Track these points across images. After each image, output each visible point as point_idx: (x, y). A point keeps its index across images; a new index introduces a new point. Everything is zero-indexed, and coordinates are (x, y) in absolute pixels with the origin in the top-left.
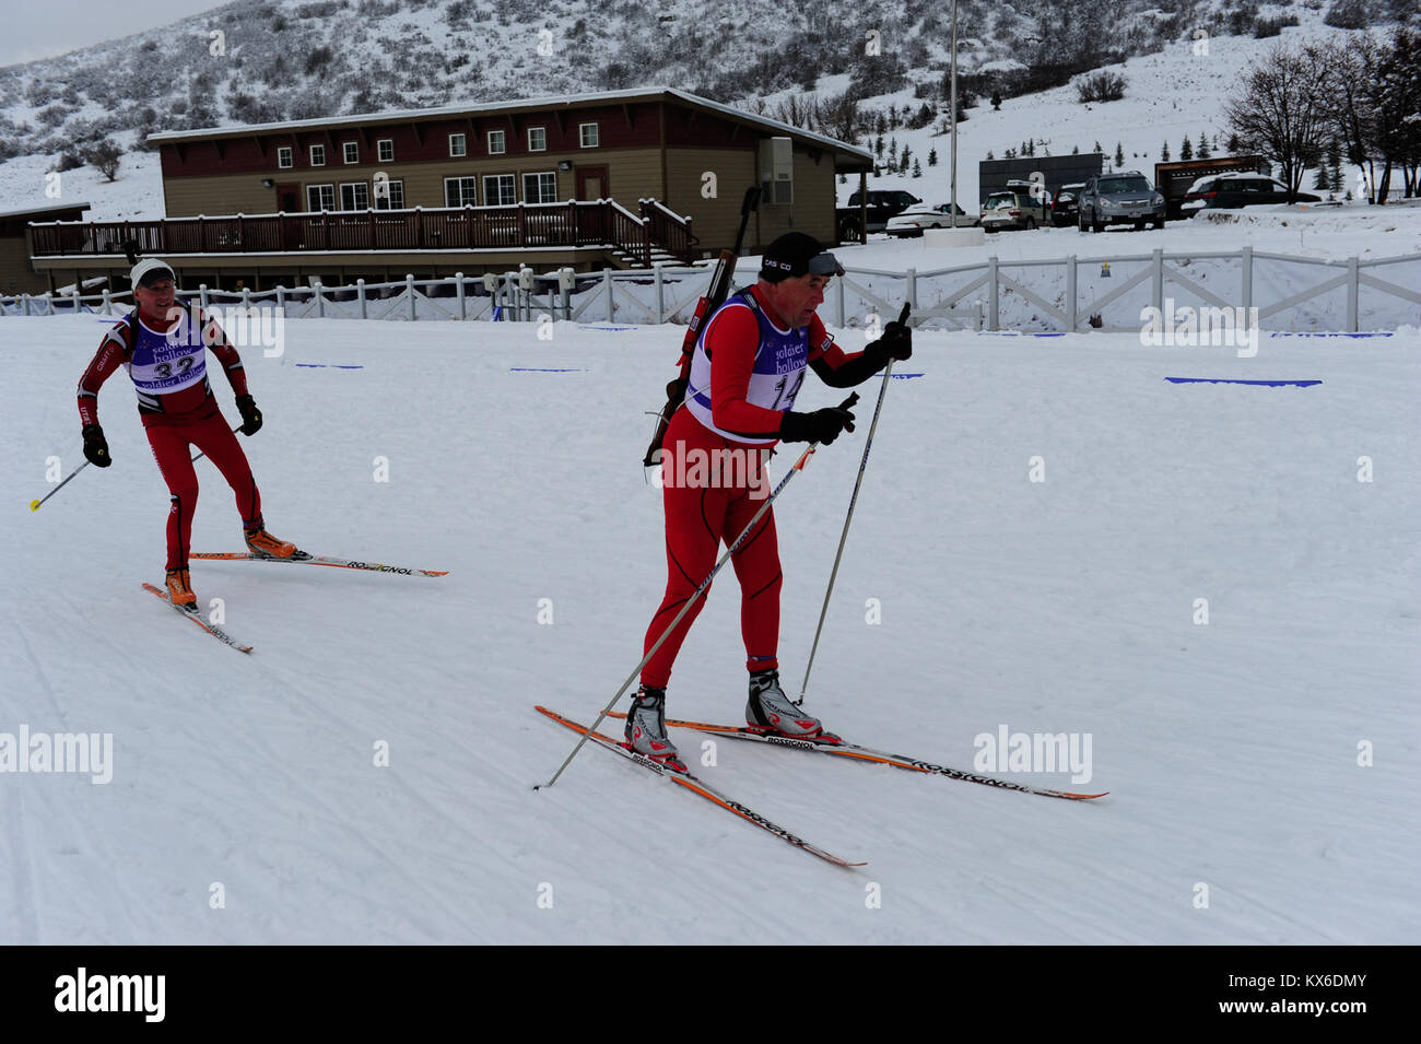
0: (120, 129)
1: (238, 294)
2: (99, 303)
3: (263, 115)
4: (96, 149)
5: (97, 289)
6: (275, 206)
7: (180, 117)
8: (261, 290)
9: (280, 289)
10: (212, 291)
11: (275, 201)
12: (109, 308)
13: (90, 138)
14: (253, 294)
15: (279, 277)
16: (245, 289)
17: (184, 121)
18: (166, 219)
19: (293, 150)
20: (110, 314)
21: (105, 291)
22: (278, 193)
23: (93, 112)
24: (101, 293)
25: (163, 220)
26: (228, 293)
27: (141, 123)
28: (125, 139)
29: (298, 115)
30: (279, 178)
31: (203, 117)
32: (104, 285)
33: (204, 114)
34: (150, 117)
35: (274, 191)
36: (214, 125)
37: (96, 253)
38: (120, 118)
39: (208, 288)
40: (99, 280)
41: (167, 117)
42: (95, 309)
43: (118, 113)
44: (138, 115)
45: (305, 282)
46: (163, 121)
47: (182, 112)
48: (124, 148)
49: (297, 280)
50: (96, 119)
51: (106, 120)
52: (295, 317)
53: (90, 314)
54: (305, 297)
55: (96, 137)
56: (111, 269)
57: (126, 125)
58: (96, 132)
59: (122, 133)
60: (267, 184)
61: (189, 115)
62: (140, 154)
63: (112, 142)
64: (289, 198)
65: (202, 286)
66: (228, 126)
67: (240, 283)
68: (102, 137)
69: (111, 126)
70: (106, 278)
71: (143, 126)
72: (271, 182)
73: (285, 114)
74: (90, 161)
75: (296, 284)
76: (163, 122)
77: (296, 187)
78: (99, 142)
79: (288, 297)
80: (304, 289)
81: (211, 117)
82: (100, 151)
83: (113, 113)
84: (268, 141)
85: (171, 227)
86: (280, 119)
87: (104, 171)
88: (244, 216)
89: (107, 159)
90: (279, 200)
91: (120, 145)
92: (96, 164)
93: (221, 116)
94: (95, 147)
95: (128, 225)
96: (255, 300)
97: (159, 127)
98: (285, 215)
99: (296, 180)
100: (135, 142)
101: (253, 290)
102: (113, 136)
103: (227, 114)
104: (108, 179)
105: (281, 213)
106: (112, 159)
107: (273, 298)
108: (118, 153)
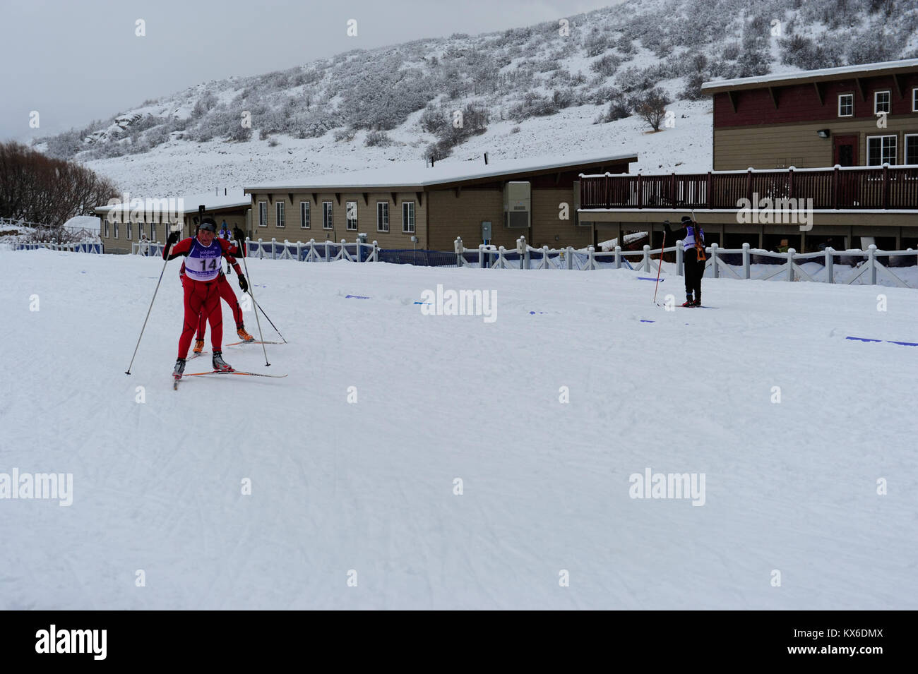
0: (670, 77)
1: (782, 255)
2: (638, 259)
3: (818, 59)
4: (644, 98)
5: (638, 245)
6: (830, 159)
7: (731, 63)
8: (806, 252)
9: (829, 252)
10: (756, 251)
11: (830, 153)
12: (648, 265)
13: (639, 87)
14: (799, 256)
15: (829, 237)
16: (791, 250)
17: (734, 67)
18: (713, 172)
19: (855, 97)
20: (648, 271)
21: (646, 247)
22: (834, 143)
23: (645, 60)
24: (642, 249)
25: (710, 173)
26: (772, 254)
27: (691, 70)
28: (673, 87)
29: (857, 59)
30: (837, 128)
31: (755, 63)
32: (644, 241)
33: (756, 59)
34: (700, 63)
35: (830, 142)
36: (766, 72)
37: (640, 206)
38: (671, 66)
39: (751, 247)
40: (639, 235)
41: (718, 63)
42: (634, 265)
43: (669, 61)
44: (688, 63)
45: (856, 244)
46: (714, 67)
47: (733, 58)
48: (672, 97)
49: (847, 242)
50: (647, 67)
51: (656, 68)
52: (843, 283)
53: (629, 270)
54: (855, 261)
55: (645, 87)
56: (653, 224)
57: (676, 73)
58: (646, 81)
59: (672, 81)
60: (823, 134)
61: (741, 61)
62: (687, 102)
63: (660, 91)
64: (845, 150)
65: (746, 245)
66: (781, 72)
67: (784, 242)
68: (651, 86)
69: (662, 74)
70: (647, 233)
71: (692, 73)
72: (827, 132)
73: (842, 57)
74: (637, 110)
75: (846, 246)
76: (713, 69)
77: (855, 137)
78: (648, 90)
79: (837, 260)
80: (856, 252)
81: (763, 63)
82: (647, 100)
83: (664, 61)
84: (828, 87)
85: (717, 181)
86: (837, 63)
87: (649, 120)
88: (795, 170)
89: (654, 108)
90: (834, 151)
91: (668, 93)
92: (643, 114)
93: (774, 60)
94: (643, 96)
95: (674, 177)
96: (800, 262)
97: (708, 73)
98: (841, 168)
99: (855, 130)
100: (683, 90)
101: (798, 251)
102: (662, 84)
103: (780, 58)
104: (653, 129)
105: (837, 166)
106: (658, 108)
107: (821, 260)
108: (665, 102)
